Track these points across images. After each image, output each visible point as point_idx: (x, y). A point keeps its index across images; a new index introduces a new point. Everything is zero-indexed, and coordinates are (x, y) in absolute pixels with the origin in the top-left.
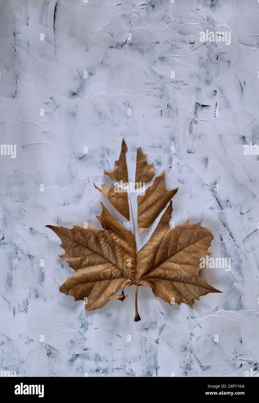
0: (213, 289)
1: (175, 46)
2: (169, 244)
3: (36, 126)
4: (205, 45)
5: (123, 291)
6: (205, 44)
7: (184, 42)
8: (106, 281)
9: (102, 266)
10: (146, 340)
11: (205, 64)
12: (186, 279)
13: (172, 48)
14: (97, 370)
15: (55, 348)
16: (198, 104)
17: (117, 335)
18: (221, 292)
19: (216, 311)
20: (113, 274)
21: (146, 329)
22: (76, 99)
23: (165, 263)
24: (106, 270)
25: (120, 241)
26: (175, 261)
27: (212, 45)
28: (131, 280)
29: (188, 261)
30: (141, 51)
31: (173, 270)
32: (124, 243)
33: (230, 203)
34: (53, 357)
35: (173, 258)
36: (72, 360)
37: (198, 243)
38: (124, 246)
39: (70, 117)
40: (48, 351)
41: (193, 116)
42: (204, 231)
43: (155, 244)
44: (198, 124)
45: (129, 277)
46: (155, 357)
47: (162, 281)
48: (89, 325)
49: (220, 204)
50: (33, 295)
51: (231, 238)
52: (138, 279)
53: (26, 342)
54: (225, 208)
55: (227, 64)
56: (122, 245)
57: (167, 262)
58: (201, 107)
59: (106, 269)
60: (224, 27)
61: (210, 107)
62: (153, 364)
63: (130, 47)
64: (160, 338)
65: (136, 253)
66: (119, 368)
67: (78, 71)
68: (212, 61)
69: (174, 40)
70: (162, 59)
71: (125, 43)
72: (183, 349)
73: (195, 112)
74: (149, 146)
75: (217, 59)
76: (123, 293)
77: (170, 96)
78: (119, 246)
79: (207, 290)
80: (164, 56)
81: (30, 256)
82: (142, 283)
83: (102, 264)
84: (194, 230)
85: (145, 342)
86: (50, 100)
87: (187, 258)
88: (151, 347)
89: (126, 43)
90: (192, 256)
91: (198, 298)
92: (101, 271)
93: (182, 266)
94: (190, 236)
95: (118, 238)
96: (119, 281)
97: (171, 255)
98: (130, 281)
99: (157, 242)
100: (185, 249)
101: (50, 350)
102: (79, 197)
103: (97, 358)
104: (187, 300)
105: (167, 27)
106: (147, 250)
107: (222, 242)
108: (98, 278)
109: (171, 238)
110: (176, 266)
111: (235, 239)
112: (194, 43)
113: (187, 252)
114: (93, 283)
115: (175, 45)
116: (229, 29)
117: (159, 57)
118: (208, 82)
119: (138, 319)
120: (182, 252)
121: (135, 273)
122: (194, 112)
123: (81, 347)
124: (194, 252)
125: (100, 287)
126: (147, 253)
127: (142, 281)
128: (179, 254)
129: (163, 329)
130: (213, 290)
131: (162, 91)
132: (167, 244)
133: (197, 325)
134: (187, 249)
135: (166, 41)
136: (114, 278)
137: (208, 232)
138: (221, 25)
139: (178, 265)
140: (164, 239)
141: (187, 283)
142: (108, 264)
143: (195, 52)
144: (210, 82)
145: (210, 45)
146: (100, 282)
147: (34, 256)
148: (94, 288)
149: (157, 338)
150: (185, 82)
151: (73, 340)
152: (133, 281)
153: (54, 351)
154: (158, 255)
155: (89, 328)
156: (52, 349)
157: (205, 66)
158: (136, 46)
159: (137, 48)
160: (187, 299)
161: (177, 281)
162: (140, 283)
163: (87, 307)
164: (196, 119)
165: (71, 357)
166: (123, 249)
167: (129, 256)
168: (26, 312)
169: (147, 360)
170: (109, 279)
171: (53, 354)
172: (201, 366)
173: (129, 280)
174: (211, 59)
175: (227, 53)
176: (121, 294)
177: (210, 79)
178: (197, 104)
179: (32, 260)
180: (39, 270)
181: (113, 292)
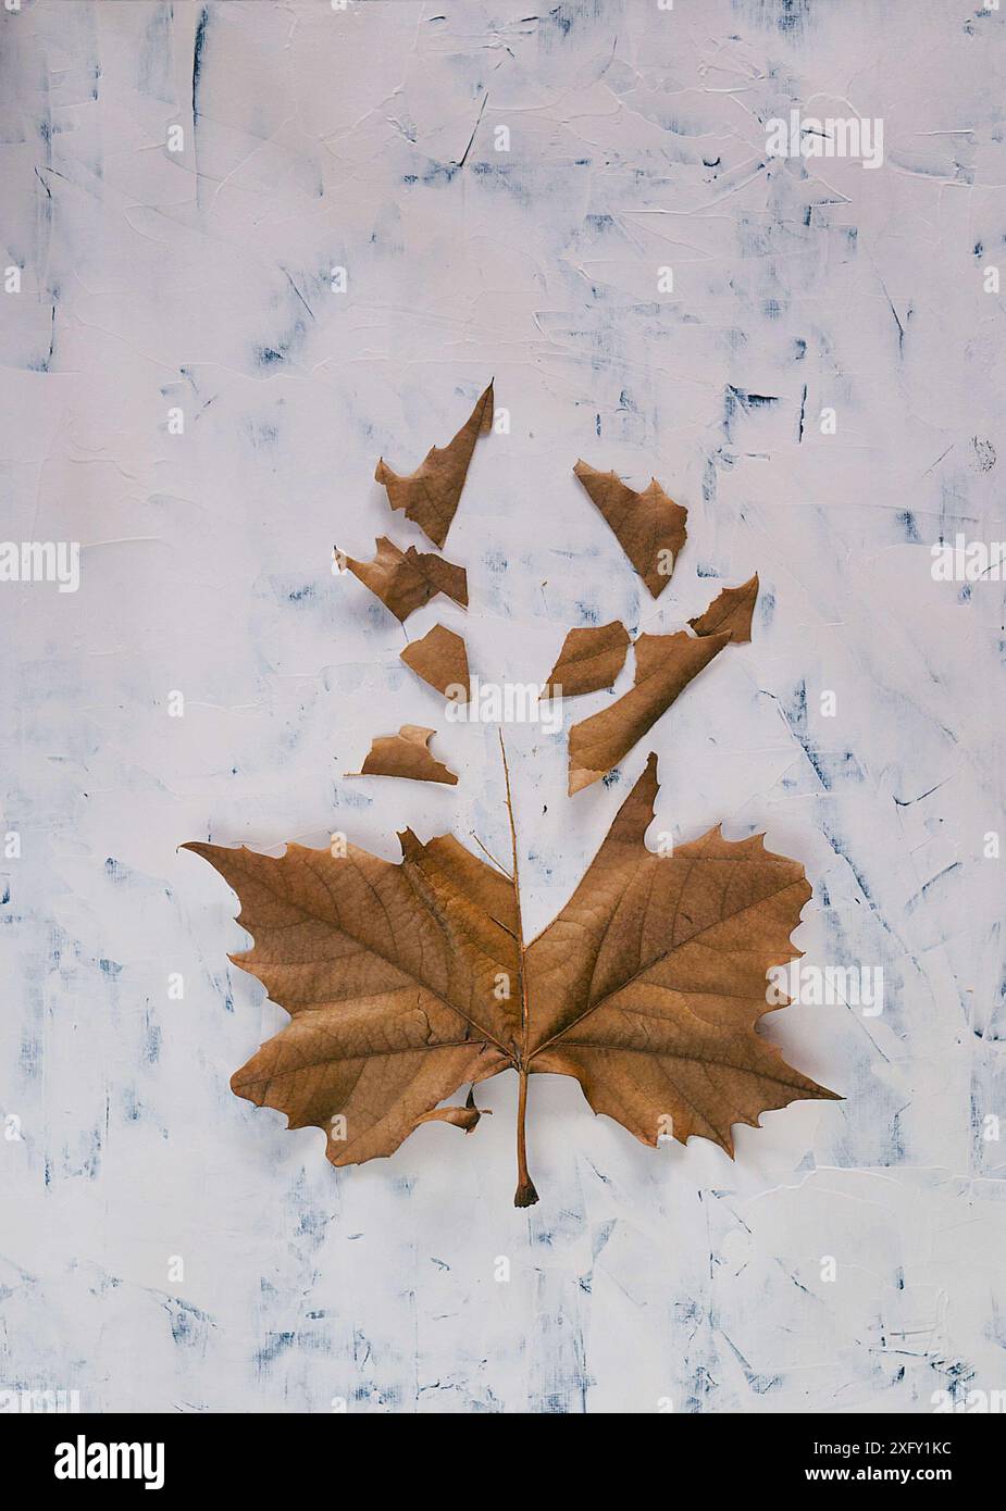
0: (808, 1087)
1: (649, 176)
2: (644, 917)
3: (128, 477)
4: (762, 169)
5: (471, 1094)
6: (762, 166)
7: (684, 159)
8: (408, 1056)
9: (393, 998)
10: (542, 1278)
11: (763, 243)
12: (708, 1048)
13: (637, 182)
14: (361, 1394)
15: (202, 1309)
16: (735, 390)
17: (434, 1261)
18: (841, 1098)
19: (806, 1172)
20: (433, 1027)
21: (541, 1238)
22: (279, 375)
23: (629, 987)
24: (407, 1014)
25: (460, 907)
26: (669, 980)
27: (788, 168)
28: (502, 1051)
29: (716, 980)
30: (521, 193)
31: (658, 1013)
32: (476, 911)
33: (856, 762)
34: (194, 1344)
35: (661, 968)
36: (265, 1356)
37: (754, 913)
38: (474, 923)
39: (257, 442)
40: (175, 1321)
41: (717, 437)
42: (777, 869)
43: (590, 915)
44: (736, 466)
45: (493, 1042)
46: (578, 1344)
47: (619, 1055)
48: (330, 1223)
49: (822, 769)
50: (118, 1113)
51: (860, 894)
52: (530, 1048)
53: (93, 1288)
54: (837, 783)
55: (844, 239)
56: (468, 923)
57: (634, 984)
58: (747, 403)
59: (406, 1010)
60: (831, 101)
61: (780, 401)
62: (568, 1371)
63: (479, 177)
64: (594, 1272)
65: (519, 949)
66: (441, 1386)
67: (283, 269)
68: (789, 232)
69: (644, 152)
70: (601, 222)
71: (461, 165)
72: (681, 1312)
73: (726, 423)
74: (551, 551)
75: (807, 223)
76: (470, 1102)
77: (631, 364)
78: (457, 926)
79: (789, 1092)
80: (609, 214)
81: (105, 965)
82: (545, 1061)
83: (391, 991)
84: (738, 864)
85: (540, 1286)
86: (180, 379)
87: (711, 970)
88: (561, 1307)
89: (465, 162)
90: (732, 962)
91: (753, 1118)
92: (386, 1018)
93: (693, 998)
94: (723, 885)
95: (455, 895)
96: (456, 1055)
97: (654, 957)
98: (499, 1055)
99: (598, 909)
100: (704, 937)
101: (182, 1317)
102: (291, 741)
103: (362, 1348)
104: (711, 1126)
105: (620, 102)
106: (562, 939)
107: (827, 909)
108: (377, 1044)
109: (653, 893)
110: (673, 1000)
111: (874, 900)
112: (718, 161)
113: (713, 947)
114: (356, 1063)
115: (648, 172)
116: (851, 109)
117: (588, 217)
118: (772, 309)
119: (527, 1196)
120: (692, 944)
121: (518, 1024)
122: (721, 423)
123: (298, 1307)
124: (740, 946)
125: (386, 1079)
126: (563, 951)
127: (543, 1057)
128: (683, 954)
129: (606, 1238)
130: (811, 1090)
131: (600, 342)
132: (636, 916)
133: (734, 1221)
134: (711, 935)
135: (617, 155)
136: (439, 1044)
137: (790, 872)
138: (823, 94)
139: (678, 995)
140: (626, 898)
141: (712, 1062)
142: (415, 993)
143: (722, 196)
144: (782, 310)
145: (780, 172)
146: (383, 1058)
147: (120, 964)
148: (363, 1083)
149: (583, 1274)
150: (684, 312)
151: (267, 1281)
152: (508, 1055)
153: (197, 1323)
154: (602, 957)
155: (328, 1236)
156: (190, 1315)
157: (763, 248)
158: (501, 176)
159: (507, 182)
160: (713, 1124)
161: (676, 1055)
162: (536, 1062)
163: (335, 1154)
164: (727, 449)
165: (262, 1343)
166: (470, 935)
167: (493, 962)
168: (92, 1173)
169: (548, 1355)
170: (418, 1048)
171: (193, 1333)
172: (751, 1377)
173: (493, 1053)
174: (785, 224)
175: (845, 200)
176: (465, 1106)
177: (780, 297)
178: (733, 393)
179: (115, 980)
180: (143, 1018)
181: (432, 1096)
